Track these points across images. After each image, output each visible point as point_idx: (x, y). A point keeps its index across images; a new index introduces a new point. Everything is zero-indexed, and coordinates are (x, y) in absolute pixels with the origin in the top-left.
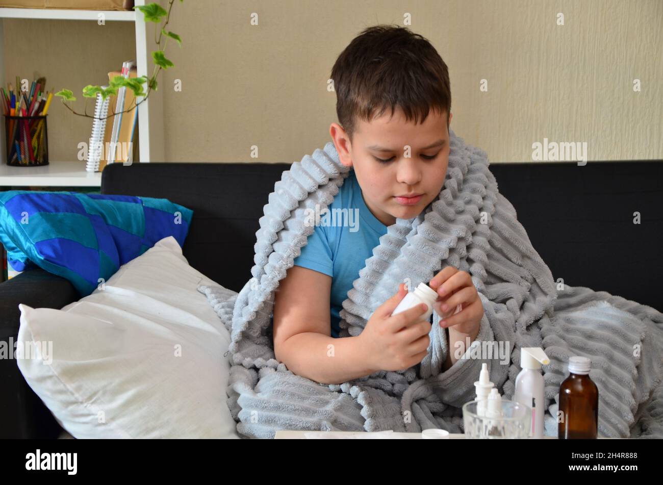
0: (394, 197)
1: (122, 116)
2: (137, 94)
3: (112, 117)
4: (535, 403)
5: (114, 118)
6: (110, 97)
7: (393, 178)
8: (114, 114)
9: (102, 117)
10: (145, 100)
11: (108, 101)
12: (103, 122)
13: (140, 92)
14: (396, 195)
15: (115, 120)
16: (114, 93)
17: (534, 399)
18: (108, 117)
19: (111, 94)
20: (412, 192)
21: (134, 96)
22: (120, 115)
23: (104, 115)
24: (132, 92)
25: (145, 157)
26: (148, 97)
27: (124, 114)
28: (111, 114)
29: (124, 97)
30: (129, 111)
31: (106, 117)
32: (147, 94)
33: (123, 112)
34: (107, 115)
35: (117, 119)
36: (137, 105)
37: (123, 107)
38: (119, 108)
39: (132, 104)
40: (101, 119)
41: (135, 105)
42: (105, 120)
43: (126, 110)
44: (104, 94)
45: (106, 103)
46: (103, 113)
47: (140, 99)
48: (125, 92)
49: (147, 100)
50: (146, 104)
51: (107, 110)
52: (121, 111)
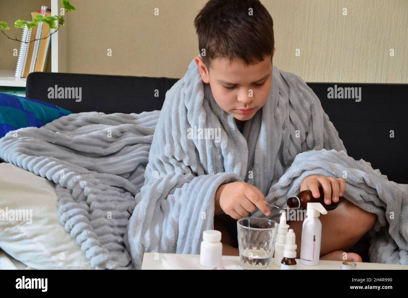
0: (236, 109)
1: (40, 41)
2: (51, 27)
3: (33, 42)
4: (315, 239)
5: (35, 43)
6: (32, 28)
7: (235, 99)
8: (35, 40)
9: (27, 41)
10: (56, 31)
11: (31, 31)
12: (27, 45)
13: (53, 26)
14: (237, 109)
15: (35, 44)
16: (36, 26)
17: (314, 236)
18: (31, 42)
19: (33, 26)
20: (248, 107)
21: (49, 29)
22: (39, 40)
23: (28, 40)
24: (48, 25)
25: (55, 69)
26: (58, 29)
27: (41, 40)
28: (33, 40)
29: (42, 29)
30: (45, 38)
31: (29, 41)
32: (57, 27)
33: (40, 39)
34: (30, 41)
35: (37, 43)
36: (51, 35)
37: (41, 35)
38: (38, 36)
39: (47, 34)
40: (26, 43)
41: (49, 35)
42: (29, 43)
43: (44, 37)
44: (29, 26)
45: (30, 32)
46: (27, 39)
47: (53, 30)
48: (43, 25)
49: (57, 31)
50: (57, 34)
51: (30, 37)
52: (39, 38)
